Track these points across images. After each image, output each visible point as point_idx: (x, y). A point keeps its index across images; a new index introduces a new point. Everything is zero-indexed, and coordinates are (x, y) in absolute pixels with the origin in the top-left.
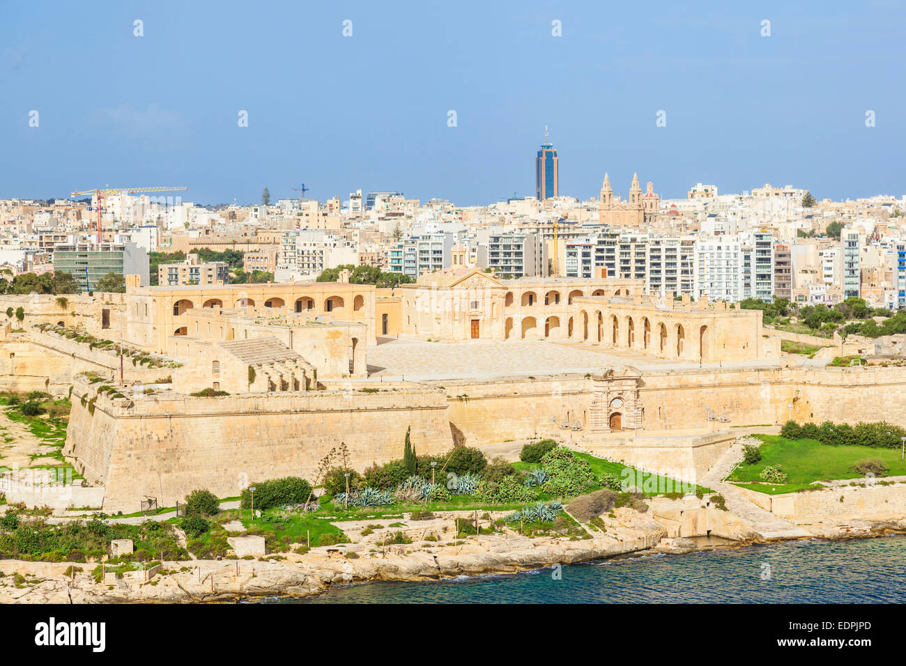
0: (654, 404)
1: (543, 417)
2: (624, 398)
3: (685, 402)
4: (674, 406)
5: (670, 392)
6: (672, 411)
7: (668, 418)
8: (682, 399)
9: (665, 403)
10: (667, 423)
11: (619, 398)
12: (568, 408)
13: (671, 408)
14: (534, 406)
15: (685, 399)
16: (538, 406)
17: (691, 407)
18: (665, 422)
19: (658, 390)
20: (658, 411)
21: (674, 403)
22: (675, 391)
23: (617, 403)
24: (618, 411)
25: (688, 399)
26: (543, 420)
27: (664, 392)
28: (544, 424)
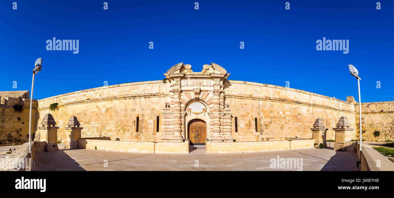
0: (248, 113)
1: (110, 122)
2: (206, 100)
3: (284, 115)
4: (271, 117)
5: (268, 103)
6: (270, 123)
7: (265, 131)
8: (281, 113)
9: (262, 115)
10: (264, 136)
11: (197, 100)
12: (138, 112)
13: (269, 120)
14: (103, 110)
15: (284, 113)
16: (107, 110)
17: (289, 121)
18: (261, 134)
19: (254, 99)
20: (253, 123)
21: (272, 115)
22: (274, 103)
23: (196, 107)
24: (199, 117)
25: (286, 113)
26: (109, 124)
27: (261, 103)
28: (110, 128)
